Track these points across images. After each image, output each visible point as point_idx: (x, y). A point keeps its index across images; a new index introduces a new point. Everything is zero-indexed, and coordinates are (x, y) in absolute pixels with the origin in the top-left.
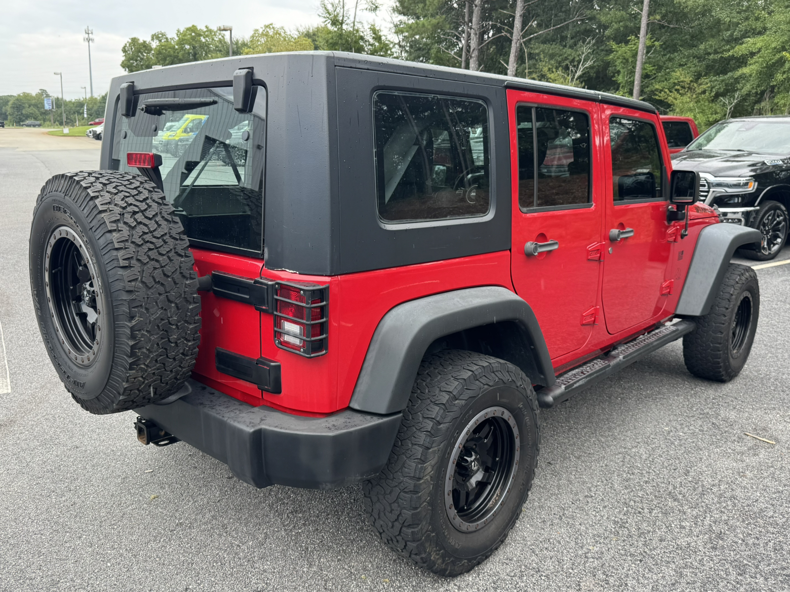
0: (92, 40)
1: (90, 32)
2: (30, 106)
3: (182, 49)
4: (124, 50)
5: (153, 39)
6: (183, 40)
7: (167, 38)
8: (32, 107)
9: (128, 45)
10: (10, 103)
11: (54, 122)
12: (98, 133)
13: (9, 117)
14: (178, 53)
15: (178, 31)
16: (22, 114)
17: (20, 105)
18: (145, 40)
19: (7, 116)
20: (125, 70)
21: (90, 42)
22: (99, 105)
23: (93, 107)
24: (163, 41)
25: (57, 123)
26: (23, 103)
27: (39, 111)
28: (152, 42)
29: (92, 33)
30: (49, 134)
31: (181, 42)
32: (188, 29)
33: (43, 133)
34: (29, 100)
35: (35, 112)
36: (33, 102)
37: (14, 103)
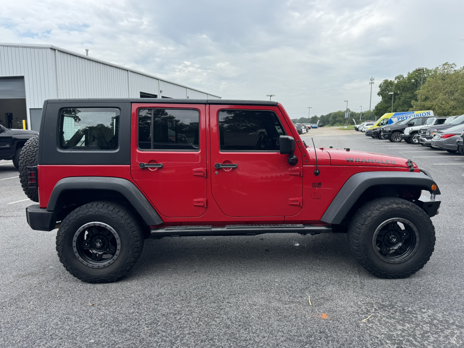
0: (374, 83)
1: (373, 79)
2: (339, 117)
3: (410, 82)
4: (380, 86)
5: (396, 79)
6: (410, 77)
7: (403, 78)
8: (340, 117)
9: (382, 84)
10: (332, 116)
11: (348, 124)
12: (357, 128)
13: (330, 122)
14: (407, 85)
15: (409, 73)
16: (336, 120)
17: (335, 116)
18: (391, 80)
19: (329, 122)
20: (380, 96)
21: (372, 84)
22: (371, 114)
23: (368, 115)
24: (401, 79)
25: (350, 124)
26: (337, 116)
27: (343, 118)
28: (395, 81)
29: (374, 80)
30: (340, 129)
31: (409, 78)
32: (414, 72)
33: (337, 129)
34: (340, 114)
35: (341, 119)
36: (341, 115)
37: (333, 116)
